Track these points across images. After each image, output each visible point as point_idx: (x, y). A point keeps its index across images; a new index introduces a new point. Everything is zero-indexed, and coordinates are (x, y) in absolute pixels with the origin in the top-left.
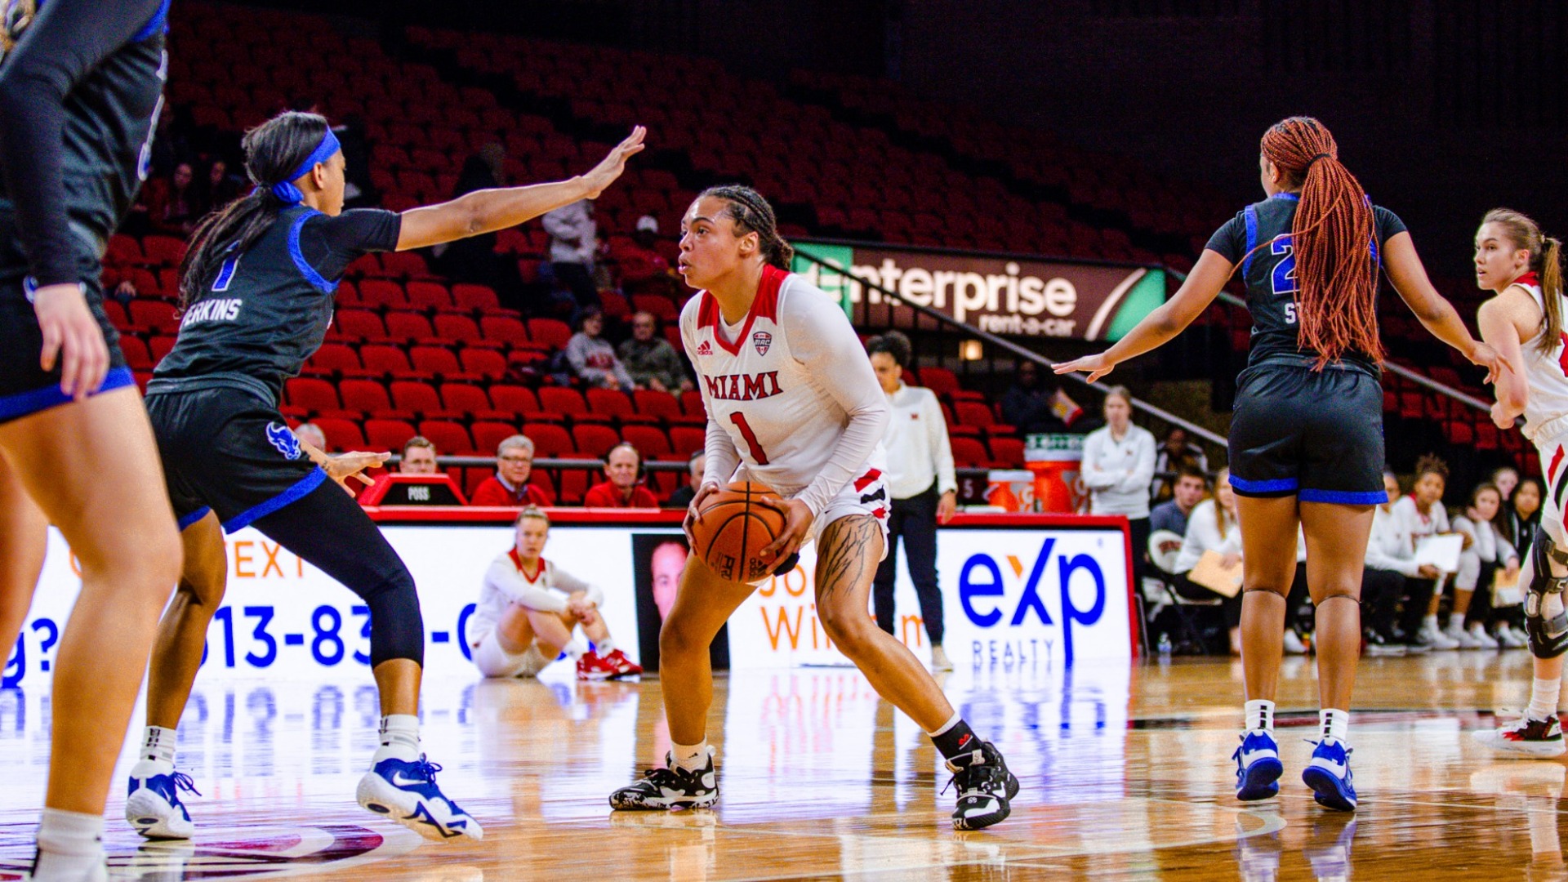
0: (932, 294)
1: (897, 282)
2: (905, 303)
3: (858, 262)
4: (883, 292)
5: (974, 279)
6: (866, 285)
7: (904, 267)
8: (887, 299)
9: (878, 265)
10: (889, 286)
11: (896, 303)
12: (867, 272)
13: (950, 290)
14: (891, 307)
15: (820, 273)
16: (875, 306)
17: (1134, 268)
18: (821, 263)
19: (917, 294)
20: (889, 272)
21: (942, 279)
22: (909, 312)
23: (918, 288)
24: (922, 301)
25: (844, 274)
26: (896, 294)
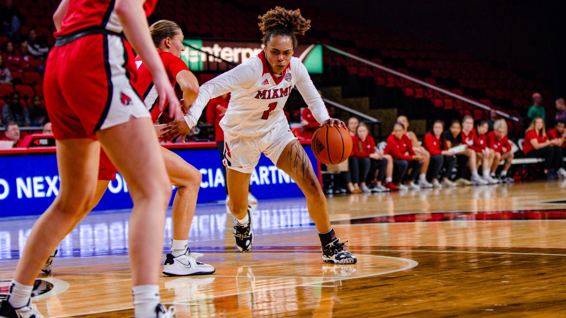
0: (233, 57)
1: (220, 53)
2: (223, 61)
3: (205, 45)
4: (215, 57)
5: (249, 50)
6: (208, 54)
7: (222, 47)
8: (216, 60)
9: (212, 46)
10: (216, 54)
11: (220, 61)
12: (208, 49)
13: (240, 55)
14: (218, 63)
15: (190, 50)
16: (211, 63)
17: (309, 45)
18: (190, 47)
19: (228, 57)
20: (216, 49)
21: (237, 51)
22: (225, 65)
23: (228, 55)
24: (230, 60)
25: (200, 50)
26: (219, 58)
